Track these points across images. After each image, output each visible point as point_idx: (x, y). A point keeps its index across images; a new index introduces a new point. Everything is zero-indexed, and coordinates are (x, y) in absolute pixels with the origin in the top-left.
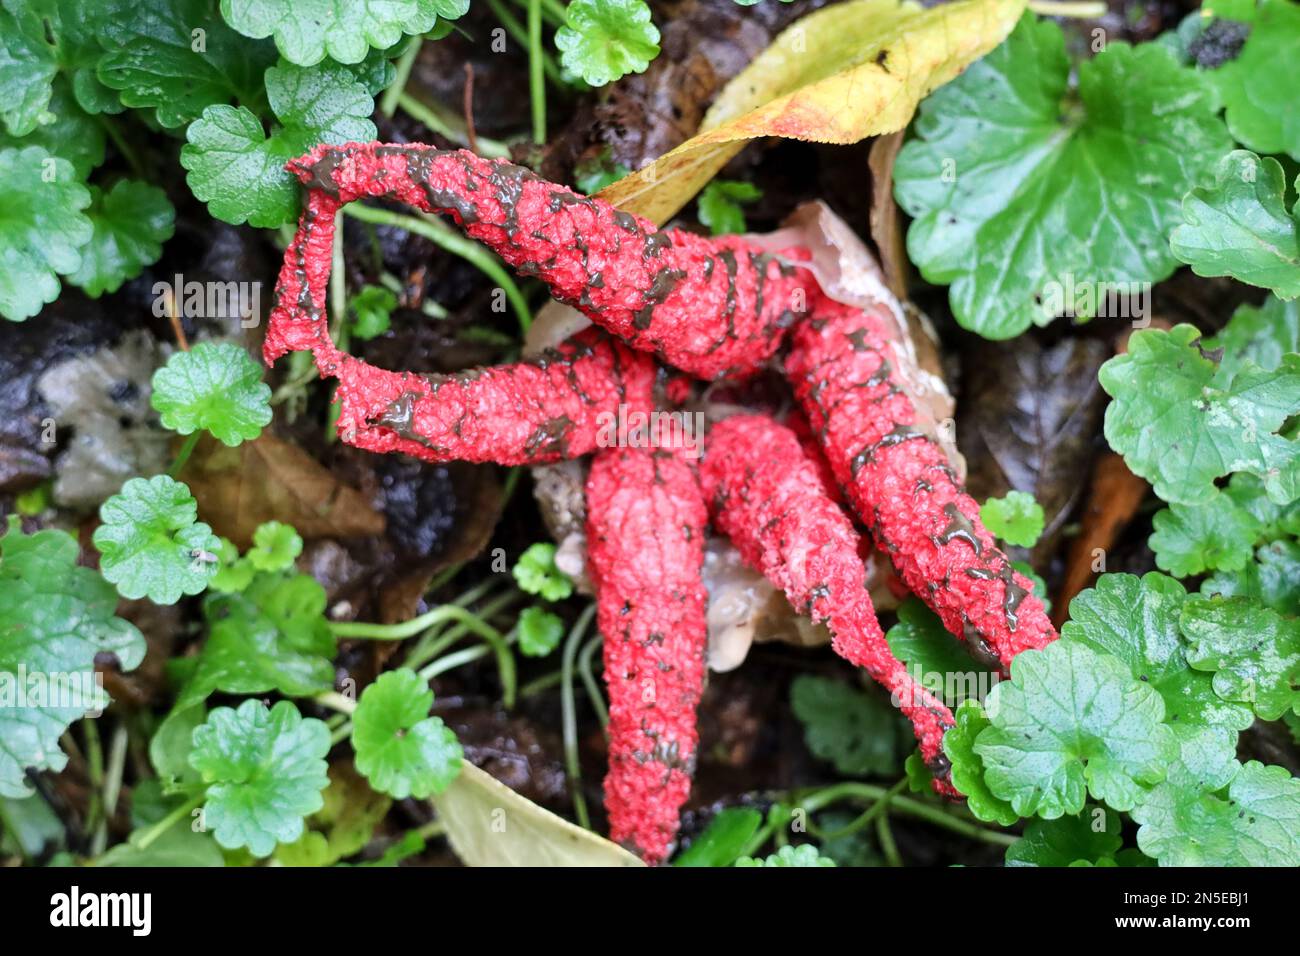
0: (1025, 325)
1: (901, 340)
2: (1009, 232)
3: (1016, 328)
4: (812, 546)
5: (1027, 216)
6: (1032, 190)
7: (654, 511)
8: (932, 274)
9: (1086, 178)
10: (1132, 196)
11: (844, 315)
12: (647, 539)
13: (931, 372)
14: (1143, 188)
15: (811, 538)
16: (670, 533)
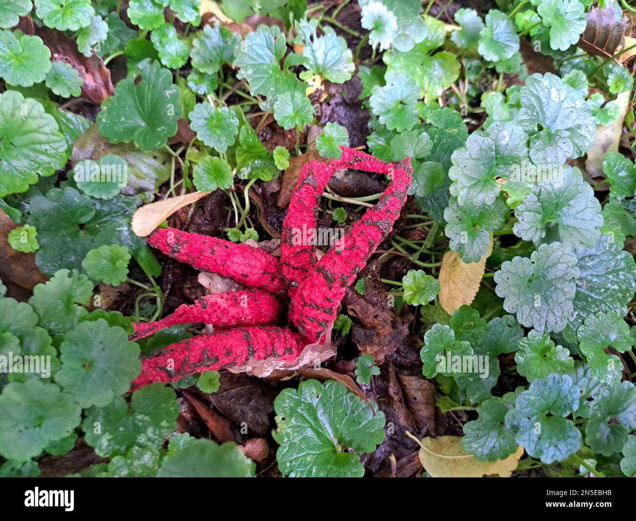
0: (277, 412)
1: (285, 366)
2: (309, 415)
3: (277, 408)
4: (222, 308)
5: (313, 423)
6: (321, 427)
7: (255, 267)
8: (303, 385)
9: (319, 447)
10: (310, 463)
11: (298, 349)
12: (246, 262)
13: (272, 373)
14: (311, 468)
15: (224, 309)
16: (247, 270)
